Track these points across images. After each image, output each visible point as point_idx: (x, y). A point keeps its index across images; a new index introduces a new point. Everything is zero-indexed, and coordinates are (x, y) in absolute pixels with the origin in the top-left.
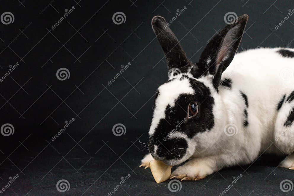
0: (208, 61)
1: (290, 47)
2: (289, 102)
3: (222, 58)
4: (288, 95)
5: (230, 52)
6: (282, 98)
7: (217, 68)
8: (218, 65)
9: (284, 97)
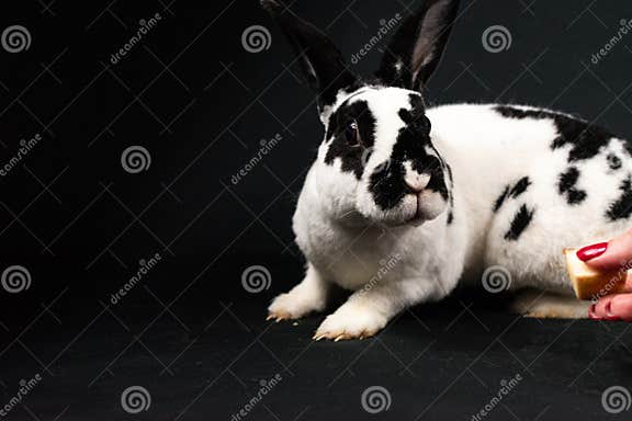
0: (398, 66)
1: (514, 104)
2: (514, 197)
3: (422, 60)
4: (512, 186)
5: (434, 48)
6: (504, 190)
7: (414, 79)
8: (415, 74)
9: (507, 188)
